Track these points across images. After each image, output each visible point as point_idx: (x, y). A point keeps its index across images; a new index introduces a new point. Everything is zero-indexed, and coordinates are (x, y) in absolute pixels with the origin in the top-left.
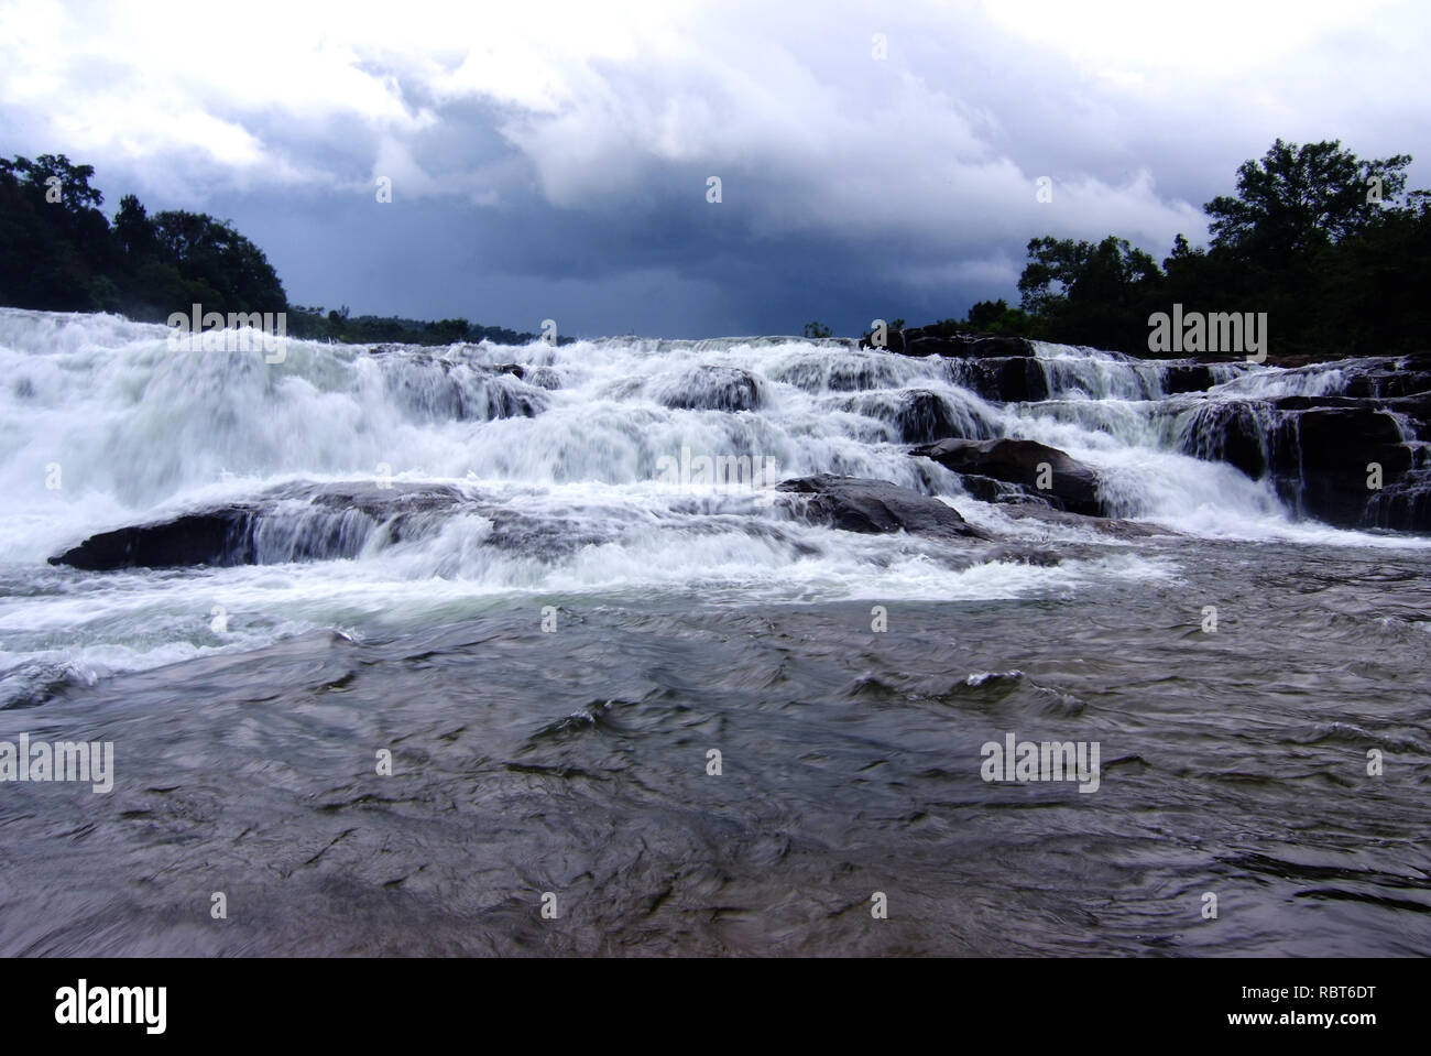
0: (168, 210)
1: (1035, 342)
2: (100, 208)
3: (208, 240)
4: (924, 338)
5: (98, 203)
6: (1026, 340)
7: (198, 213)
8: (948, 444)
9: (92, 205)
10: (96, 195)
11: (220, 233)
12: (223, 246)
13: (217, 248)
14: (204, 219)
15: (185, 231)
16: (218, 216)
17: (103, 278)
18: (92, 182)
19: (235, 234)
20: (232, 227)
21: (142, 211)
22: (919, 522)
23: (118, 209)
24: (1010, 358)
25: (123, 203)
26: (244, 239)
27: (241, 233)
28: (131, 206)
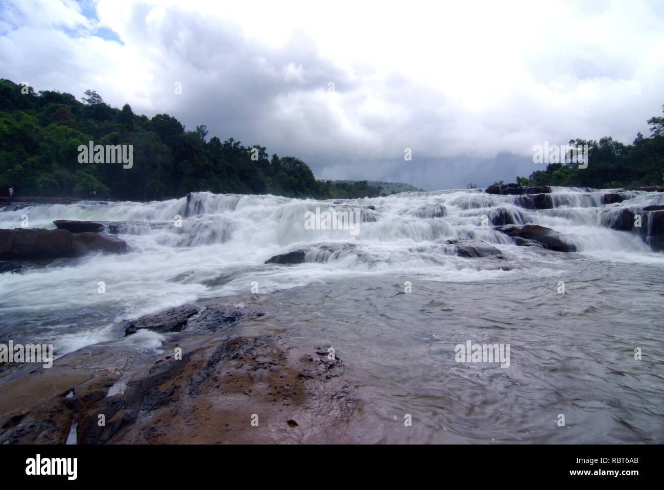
0: (284, 156)
1: (551, 186)
2: (268, 158)
3: (294, 164)
4: (508, 188)
5: (267, 157)
6: (548, 186)
7: (292, 157)
8: (508, 226)
9: (266, 158)
10: (266, 155)
11: (297, 162)
12: (298, 165)
13: (296, 166)
14: (293, 158)
15: (288, 162)
16: (297, 157)
17: (268, 177)
18: (266, 152)
19: (301, 162)
20: (300, 160)
21: (278, 158)
22: (485, 254)
23: (272, 158)
24: (538, 194)
25: (273, 156)
26: (303, 163)
27: (302, 161)
28: (275, 157)
